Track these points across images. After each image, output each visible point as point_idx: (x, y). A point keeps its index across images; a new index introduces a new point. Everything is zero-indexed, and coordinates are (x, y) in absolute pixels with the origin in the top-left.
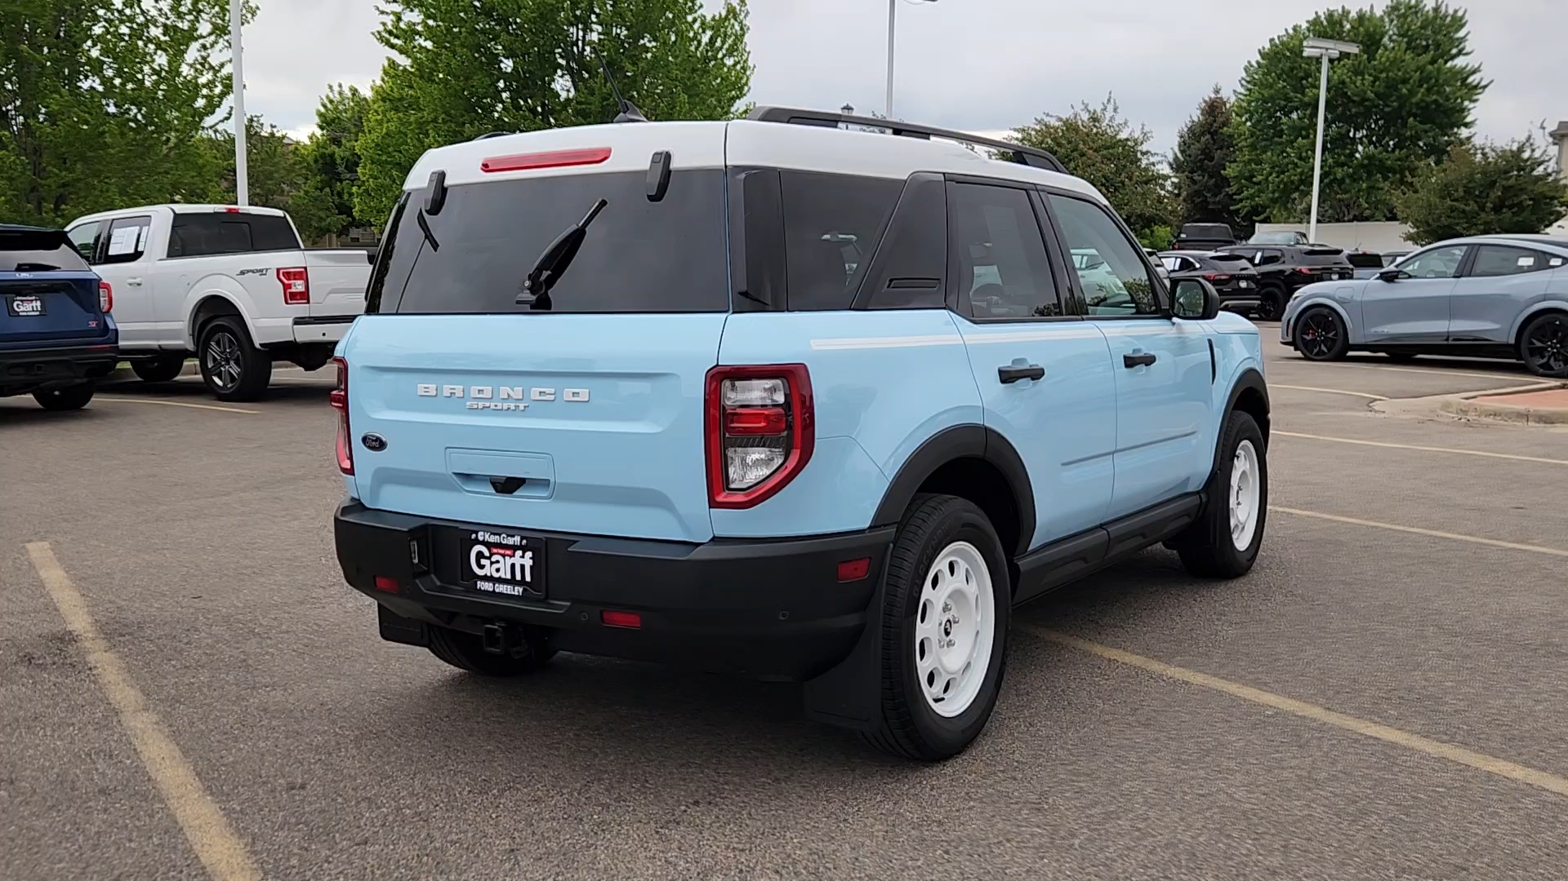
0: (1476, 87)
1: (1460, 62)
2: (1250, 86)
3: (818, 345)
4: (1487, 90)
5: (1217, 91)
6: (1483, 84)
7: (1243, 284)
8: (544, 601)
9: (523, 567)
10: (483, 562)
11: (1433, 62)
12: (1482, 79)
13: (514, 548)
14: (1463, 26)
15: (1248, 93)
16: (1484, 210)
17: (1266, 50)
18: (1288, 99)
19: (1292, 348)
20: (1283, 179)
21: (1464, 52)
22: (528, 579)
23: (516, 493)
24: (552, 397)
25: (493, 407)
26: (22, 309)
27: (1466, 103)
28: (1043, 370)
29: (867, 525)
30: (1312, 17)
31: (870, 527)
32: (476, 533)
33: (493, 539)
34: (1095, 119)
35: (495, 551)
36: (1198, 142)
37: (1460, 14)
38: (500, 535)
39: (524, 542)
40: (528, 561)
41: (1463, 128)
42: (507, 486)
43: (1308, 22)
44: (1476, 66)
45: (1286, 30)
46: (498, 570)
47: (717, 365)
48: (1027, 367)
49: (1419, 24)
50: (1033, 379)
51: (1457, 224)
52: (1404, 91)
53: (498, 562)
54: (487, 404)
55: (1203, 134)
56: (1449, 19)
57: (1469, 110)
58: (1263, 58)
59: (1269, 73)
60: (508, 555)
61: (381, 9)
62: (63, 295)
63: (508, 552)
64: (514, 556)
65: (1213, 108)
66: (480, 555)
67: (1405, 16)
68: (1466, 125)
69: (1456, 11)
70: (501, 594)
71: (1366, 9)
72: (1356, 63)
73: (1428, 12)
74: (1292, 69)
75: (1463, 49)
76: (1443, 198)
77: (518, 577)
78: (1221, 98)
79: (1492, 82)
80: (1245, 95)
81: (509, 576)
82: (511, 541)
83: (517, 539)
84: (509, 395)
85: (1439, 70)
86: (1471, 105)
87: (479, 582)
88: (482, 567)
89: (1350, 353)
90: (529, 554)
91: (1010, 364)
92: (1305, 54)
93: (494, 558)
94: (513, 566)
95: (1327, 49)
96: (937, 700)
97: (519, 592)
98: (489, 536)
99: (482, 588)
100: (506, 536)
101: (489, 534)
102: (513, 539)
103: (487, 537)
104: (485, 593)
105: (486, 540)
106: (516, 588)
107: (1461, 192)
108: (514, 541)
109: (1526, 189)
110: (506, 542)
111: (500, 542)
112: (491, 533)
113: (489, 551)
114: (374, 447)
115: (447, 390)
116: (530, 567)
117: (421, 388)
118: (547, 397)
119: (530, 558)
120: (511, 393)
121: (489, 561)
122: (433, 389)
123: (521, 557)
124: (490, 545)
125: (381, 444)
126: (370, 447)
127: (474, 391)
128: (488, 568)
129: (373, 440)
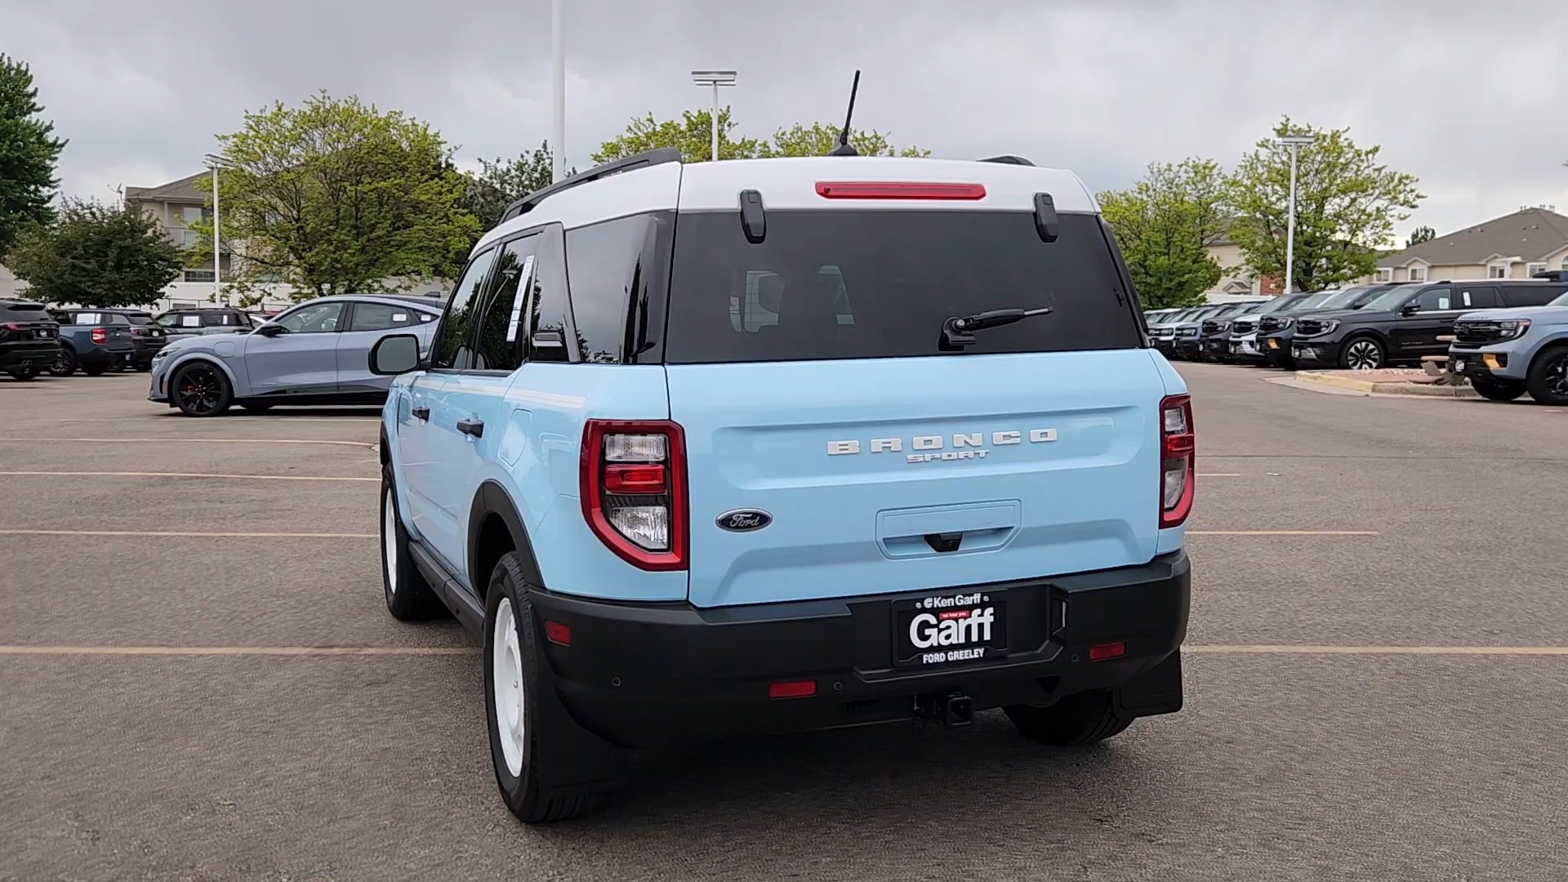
0: (54, 144)
1: (33, 117)
4: (64, 148)
6: (60, 142)
8: (1005, 658)
9: (981, 626)
10: (927, 632)
13: (970, 608)
14: (29, 80)
16: (104, 270)
21: (36, 107)
22: (987, 637)
23: (960, 549)
24: (1018, 440)
25: (945, 457)
27: (48, 162)
32: (922, 601)
33: (944, 603)
35: (945, 616)
37: (23, 68)
38: (954, 597)
39: (986, 599)
40: (988, 618)
41: (47, 188)
42: (944, 543)
44: (47, 124)
46: (948, 637)
47: (1166, 396)
51: (81, 282)
53: (948, 627)
54: (938, 455)
56: (13, 72)
57: (52, 169)
60: (962, 617)
63: (963, 614)
64: (970, 617)
66: (925, 625)
68: (48, 183)
69: (19, 65)
70: (958, 663)
75: (35, 104)
76: (63, 255)
77: (975, 638)
79: (68, 140)
81: (962, 640)
82: (969, 601)
83: (977, 598)
84: (965, 441)
85: (17, 125)
86: (53, 165)
87: (925, 656)
88: (929, 637)
90: (990, 610)
93: (942, 626)
94: (968, 628)
97: (979, 654)
98: (940, 601)
99: (931, 661)
100: (962, 597)
101: (939, 598)
102: (971, 598)
103: (936, 602)
104: (937, 665)
105: (935, 606)
106: (975, 650)
107: (80, 250)
108: (973, 600)
109: (140, 250)
110: (962, 603)
111: (953, 604)
112: (943, 598)
113: (937, 618)
114: (744, 527)
115: (877, 444)
116: (991, 623)
117: (834, 447)
118: (1012, 441)
119: (991, 614)
120: (969, 440)
121: (936, 630)
122: (853, 445)
123: (979, 616)
124: (935, 611)
125: (763, 520)
126: (738, 528)
127: (918, 442)
128: (935, 638)
129: (745, 518)
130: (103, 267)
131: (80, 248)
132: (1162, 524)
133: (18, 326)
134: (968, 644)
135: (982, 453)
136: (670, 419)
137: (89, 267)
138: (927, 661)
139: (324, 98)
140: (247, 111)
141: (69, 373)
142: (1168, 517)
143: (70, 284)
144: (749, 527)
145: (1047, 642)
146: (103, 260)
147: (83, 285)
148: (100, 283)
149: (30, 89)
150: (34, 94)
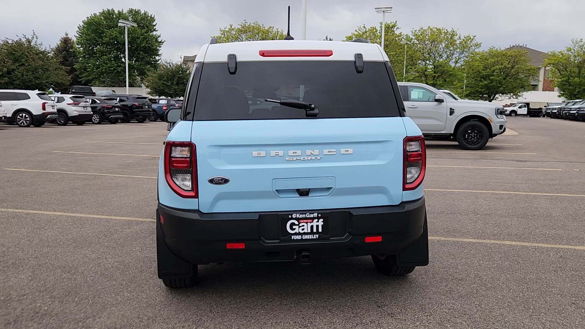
0: (160, 42)
1: (154, 33)
4: (164, 43)
5: (67, 35)
6: (163, 41)
7: (117, 109)
8: (328, 239)
9: (317, 226)
10: (294, 227)
11: (146, 33)
12: (162, 40)
13: (313, 219)
14: (154, 21)
15: (80, 37)
16: (173, 85)
17: (86, 21)
18: (97, 41)
20: (99, 71)
21: (156, 30)
22: (320, 230)
23: (309, 195)
24: (335, 153)
25: (302, 159)
27: (158, 48)
30: (101, 11)
32: (292, 215)
33: (301, 216)
34: (29, 42)
35: (302, 221)
36: (62, 54)
37: (153, 16)
38: (305, 214)
39: (320, 215)
40: (321, 223)
41: (158, 57)
42: (304, 193)
43: (100, 13)
44: (159, 35)
45: (91, 15)
46: (303, 229)
47: (407, 137)
49: (140, 18)
51: (165, 89)
52: (138, 42)
53: (303, 226)
54: (299, 158)
55: (63, 51)
56: (149, 18)
58: (85, 24)
59: (87, 30)
60: (309, 222)
64: (313, 222)
65: (66, 41)
66: (293, 224)
67: (134, 15)
68: (158, 55)
69: (151, 15)
70: (307, 240)
71: (121, 10)
72: (120, 29)
73: (142, 14)
74: (97, 29)
75: (156, 29)
76: (160, 80)
77: (315, 230)
78: (68, 38)
81: (309, 231)
82: (312, 216)
83: (316, 215)
84: (311, 153)
85: (149, 35)
86: (160, 49)
87: (293, 236)
88: (294, 229)
90: (322, 220)
93: (301, 225)
94: (312, 227)
95: (127, 24)
97: (316, 237)
98: (299, 215)
99: (295, 239)
100: (309, 214)
101: (299, 214)
102: (313, 215)
103: (298, 216)
104: (297, 240)
105: (297, 217)
106: (314, 235)
107: (165, 78)
108: (314, 216)
109: (185, 78)
110: (309, 216)
111: (305, 217)
112: (300, 214)
113: (298, 222)
114: (218, 183)
115: (273, 153)
116: (322, 225)
117: (255, 153)
118: (332, 153)
119: (322, 222)
120: (312, 152)
121: (298, 226)
122: (263, 153)
123: (317, 222)
124: (297, 219)
125: (226, 181)
126: (216, 183)
127: (291, 153)
128: (297, 230)
129: (219, 180)
130: (172, 84)
131: (165, 77)
132: (404, 189)
133: (139, 104)
134: (312, 233)
135: (319, 158)
136: (191, 141)
137: (168, 84)
138: (293, 238)
139: (245, 23)
140: (220, 29)
141: (155, 121)
142: (407, 186)
143: (162, 90)
144: (220, 183)
145: (347, 234)
146: (173, 81)
147: (166, 90)
148: (171, 89)
149: (154, 24)
150: (155, 25)
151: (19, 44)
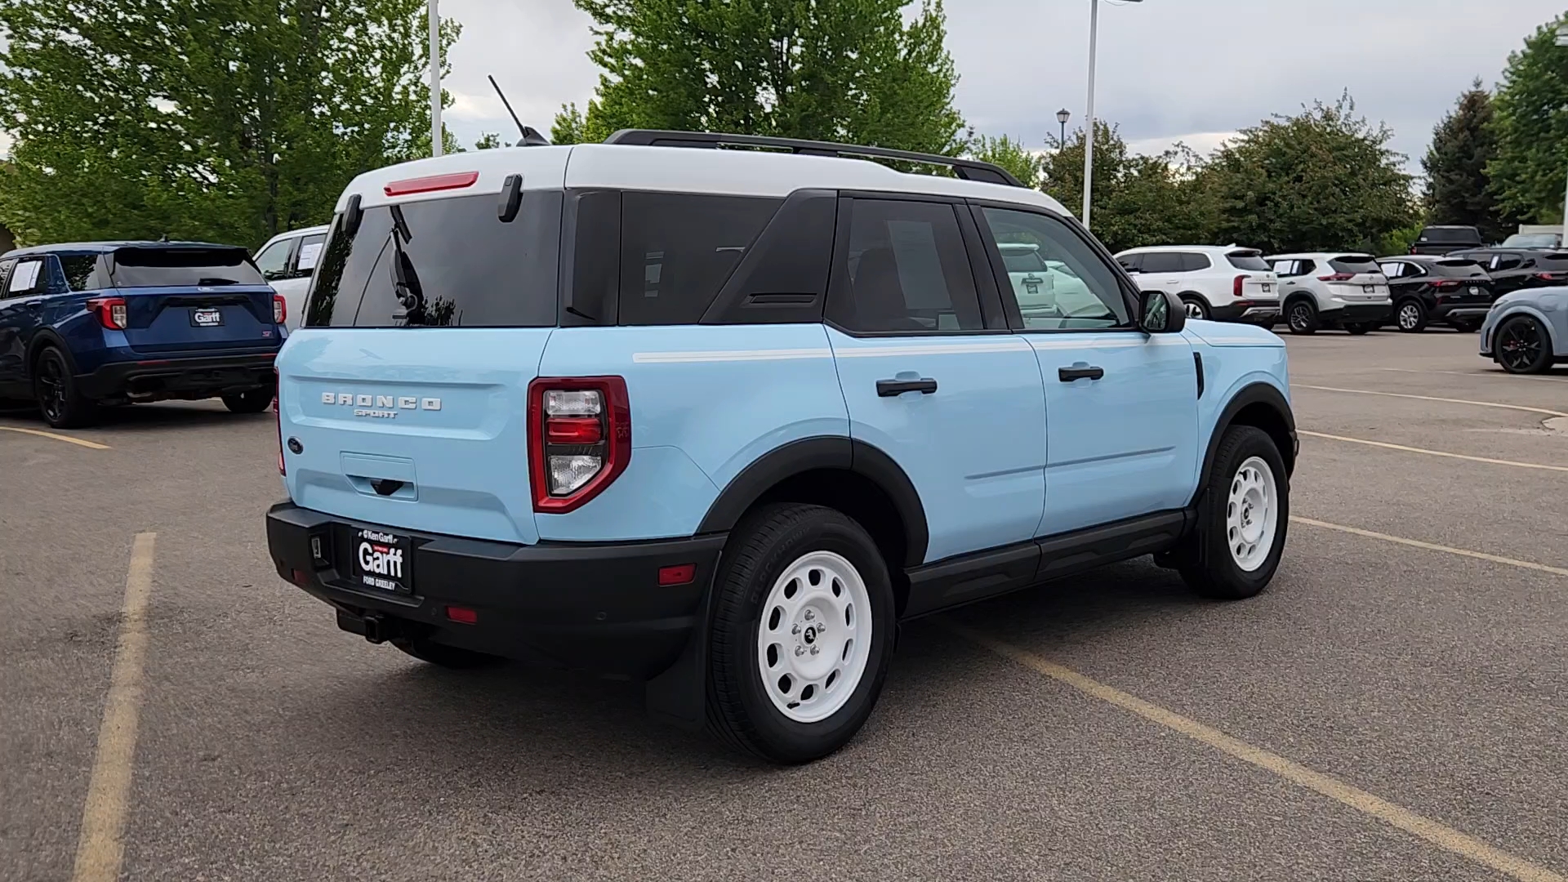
2: (1514, 78)
3: (638, 358)
5: (1477, 85)
7: (1474, 291)
8: (407, 595)
9: (395, 563)
10: (369, 558)
13: (388, 546)
15: (1511, 85)
17: (1533, 39)
19: (1492, 359)
22: (399, 575)
23: (393, 495)
24: (413, 406)
25: (372, 414)
26: (203, 320)
28: (935, 383)
29: (692, 532)
31: (695, 534)
32: (362, 530)
33: (374, 537)
34: (1328, 117)
35: (376, 548)
36: (1456, 138)
38: (378, 533)
39: (395, 540)
40: (399, 559)
42: (386, 488)
45: (1557, 17)
46: (378, 566)
47: (538, 377)
48: (919, 380)
50: (924, 393)
53: (378, 558)
54: (368, 412)
55: (1461, 130)
58: (1529, 47)
59: (1535, 63)
60: (385, 552)
61: (595, 29)
62: (240, 307)
63: (385, 550)
64: (389, 553)
65: (1474, 103)
66: (366, 552)
70: (379, 589)
77: (393, 574)
78: (1482, 92)
80: (1509, 88)
81: (386, 572)
82: (386, 539)
83: (391, 538)
84: (383, 403)
87: (365, 577)
88: (367, 563)
89: (1556, 366)
90: (399, 552)
91: (893, 378)
92: (1558, 43)
93: (376, 555)
94: (388, 562)
96: (791, 706)
97: (394, 587)
98: (371, 535)
99: (369, 583)
100: (381, 535)
102: (388, 537)
104: (369, 587)
105: (369, 538)
106: (392, 583)
108: (389, 540)
110: (382, 540)
111: (378, 539)
112: (372, 532)
113: (372, 548)
115: (341, 398)
116: (400, 564)
117: (325, 396)
118: (410, 406)
119: (399, 556)
120: (385, 401)
121: (372, 558)
122: (332, 398)
123: (393, 554)
124: (372, 543)
125: (300, 447)
126: (294, 450)
127: (360, 399)
128: (371, 565)
129: (294, 444)
132: (537, 509)
133: (1552, 275)
134: (387, 577)
135: (392, 414)
138: (366, 582)
151: (1302, 126)
